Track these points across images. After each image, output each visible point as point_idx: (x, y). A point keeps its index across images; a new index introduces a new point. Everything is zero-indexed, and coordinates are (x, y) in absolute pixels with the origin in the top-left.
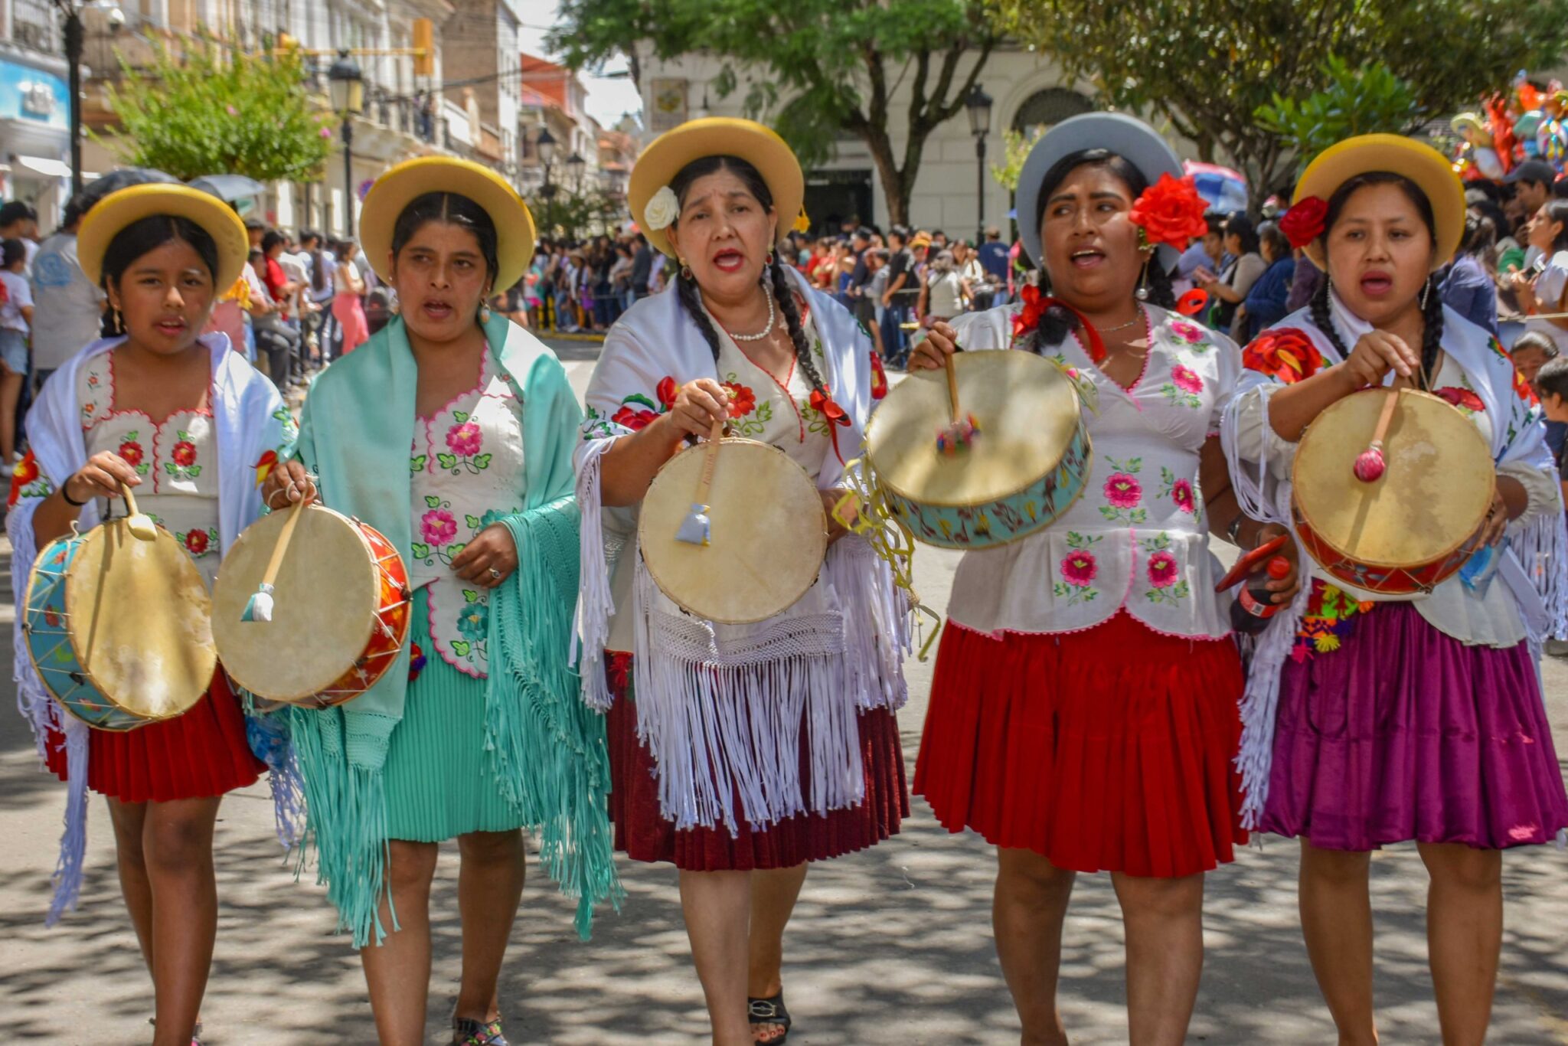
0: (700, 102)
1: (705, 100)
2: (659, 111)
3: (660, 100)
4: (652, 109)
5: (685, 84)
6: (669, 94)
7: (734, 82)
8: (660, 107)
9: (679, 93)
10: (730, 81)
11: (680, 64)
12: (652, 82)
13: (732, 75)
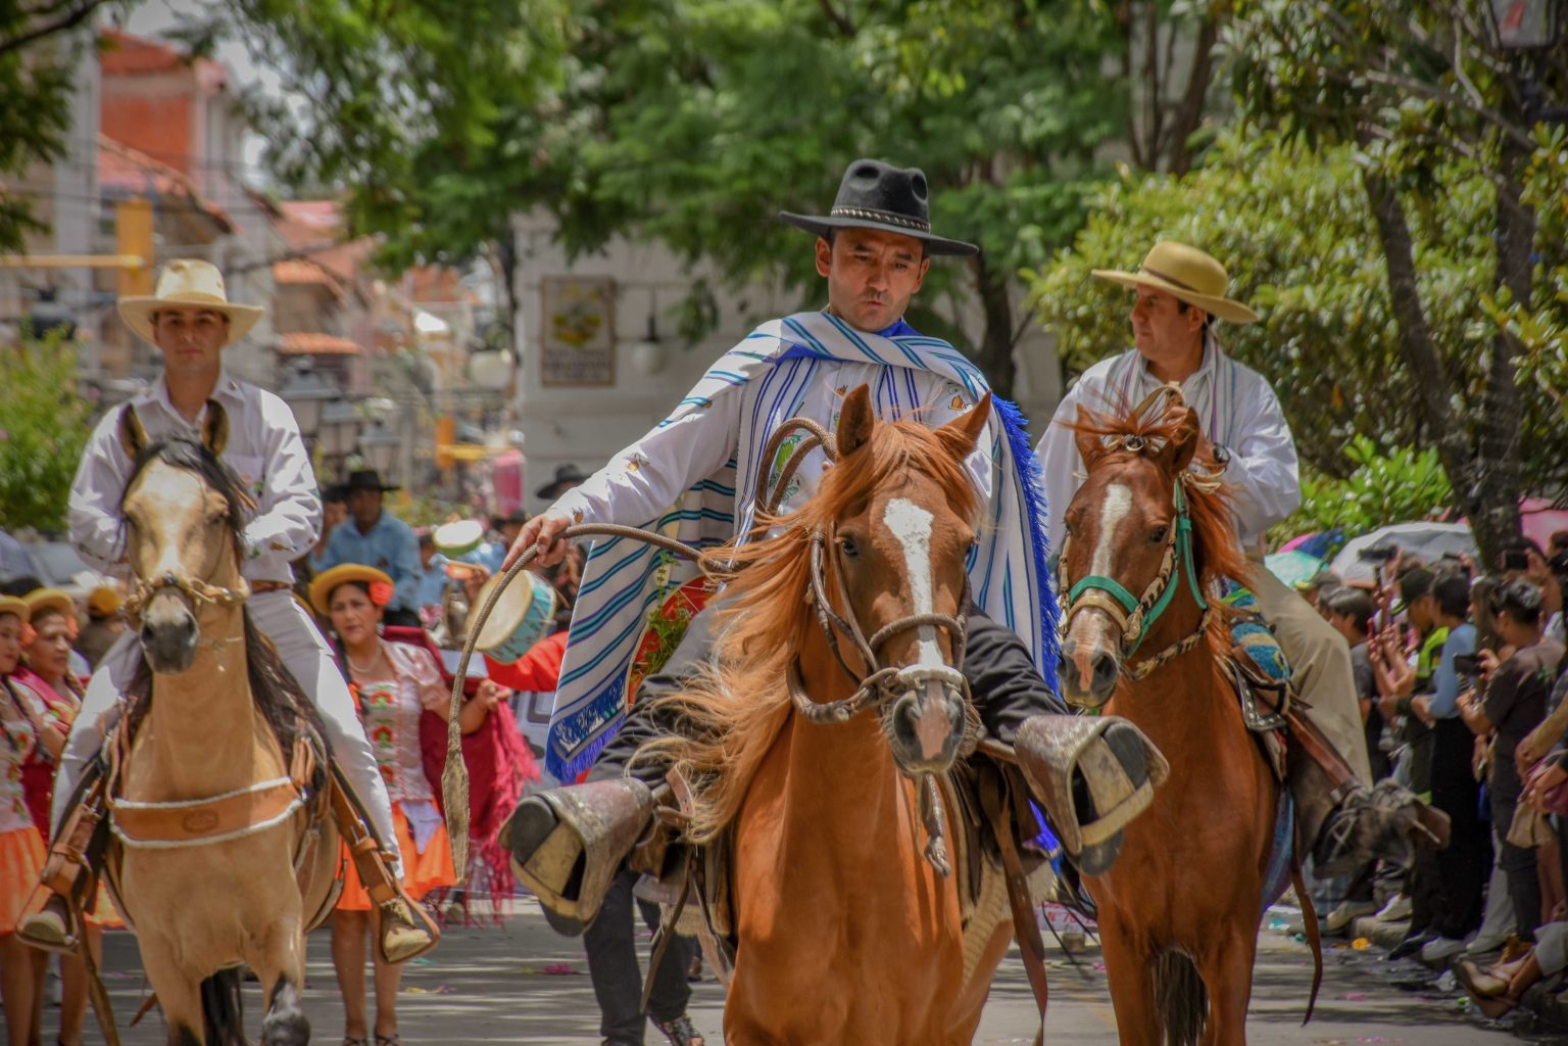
0: (642, 329)
1: (652, 322)
2: (555, 345)
3: (560, 322)
4: (541, 340)
5: (610, 290)
6: (576, 311)
7: (715, 311)
8: (559, 336)
9: (596, 307)
10: (706, 311)
11: (605, 254)
12: (543, 287)
13: (711, 302)
